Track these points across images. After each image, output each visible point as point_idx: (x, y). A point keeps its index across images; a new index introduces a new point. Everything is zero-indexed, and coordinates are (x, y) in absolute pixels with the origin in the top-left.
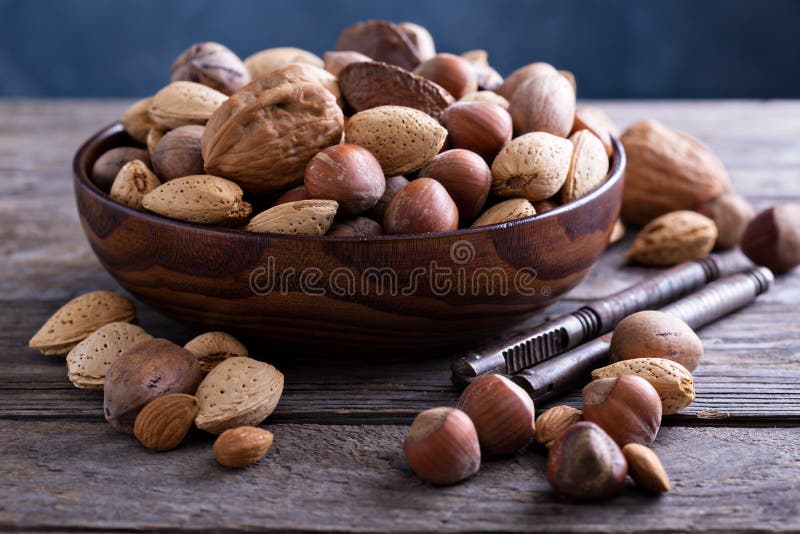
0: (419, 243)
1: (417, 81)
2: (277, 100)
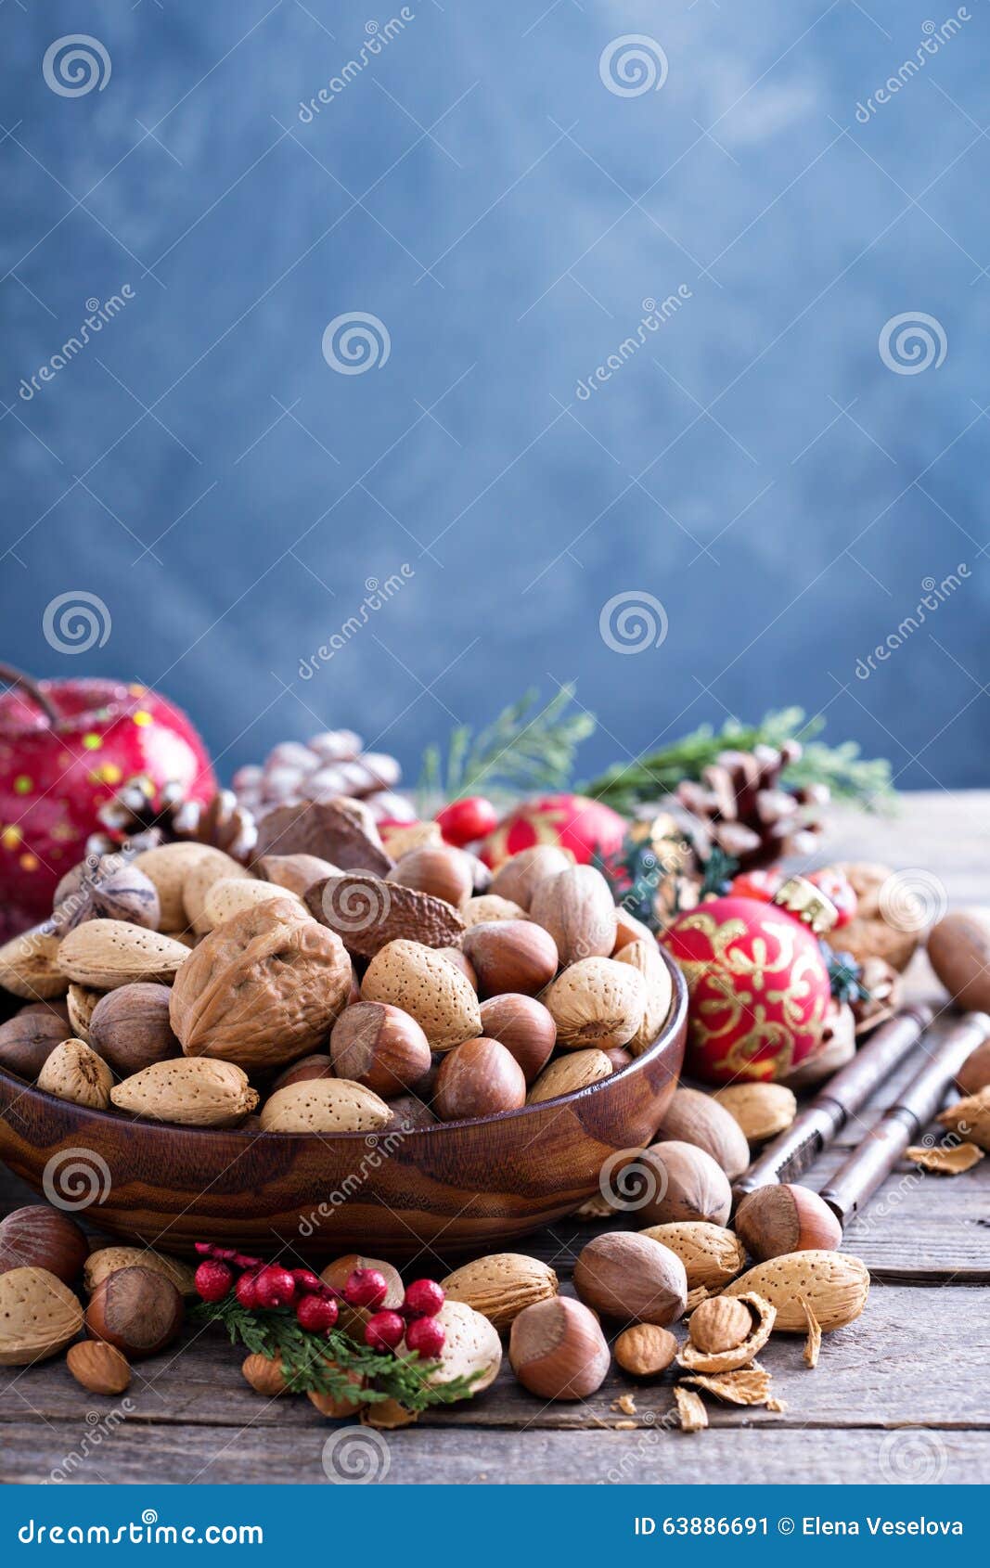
1: (420, 900)
2: (273, 950)
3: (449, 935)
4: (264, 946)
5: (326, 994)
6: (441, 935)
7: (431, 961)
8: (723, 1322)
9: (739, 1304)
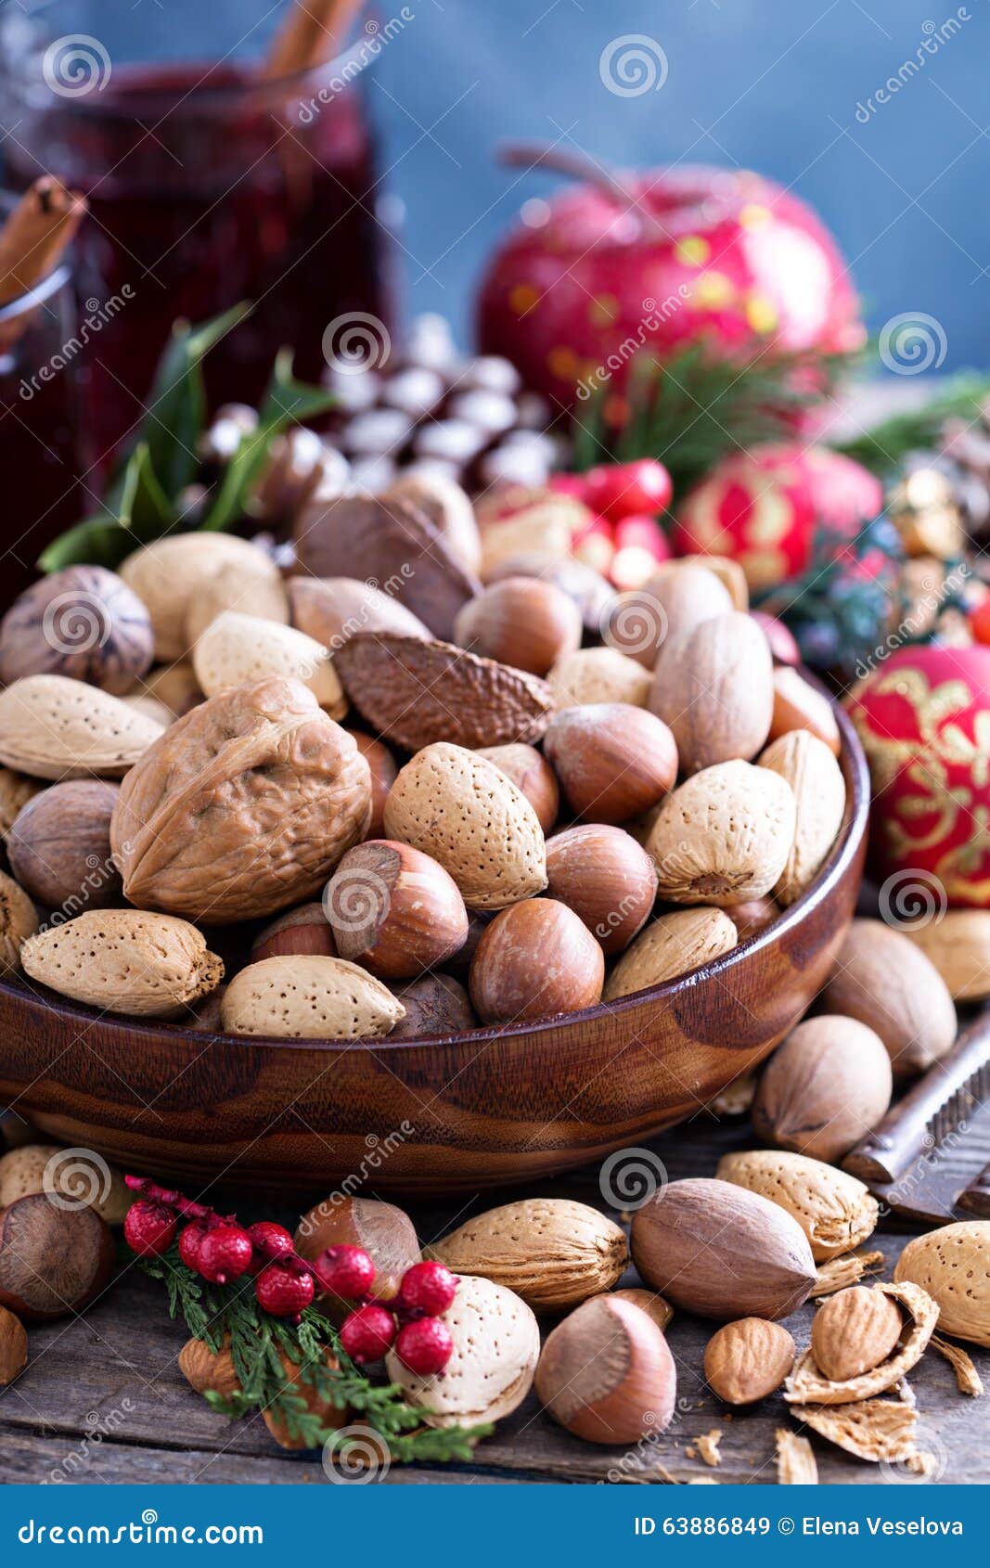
0: (546, 1038)
1: (486, 671)
2: (252, 761)
3: (526, 721)
4: (239, 754)
5: (327, 824)
6: (515, 720)
7: (480, 781)
8: (856, 1333)
9: (885, 1300)
